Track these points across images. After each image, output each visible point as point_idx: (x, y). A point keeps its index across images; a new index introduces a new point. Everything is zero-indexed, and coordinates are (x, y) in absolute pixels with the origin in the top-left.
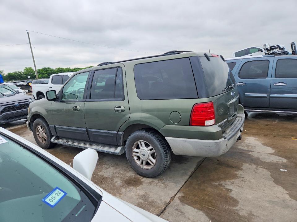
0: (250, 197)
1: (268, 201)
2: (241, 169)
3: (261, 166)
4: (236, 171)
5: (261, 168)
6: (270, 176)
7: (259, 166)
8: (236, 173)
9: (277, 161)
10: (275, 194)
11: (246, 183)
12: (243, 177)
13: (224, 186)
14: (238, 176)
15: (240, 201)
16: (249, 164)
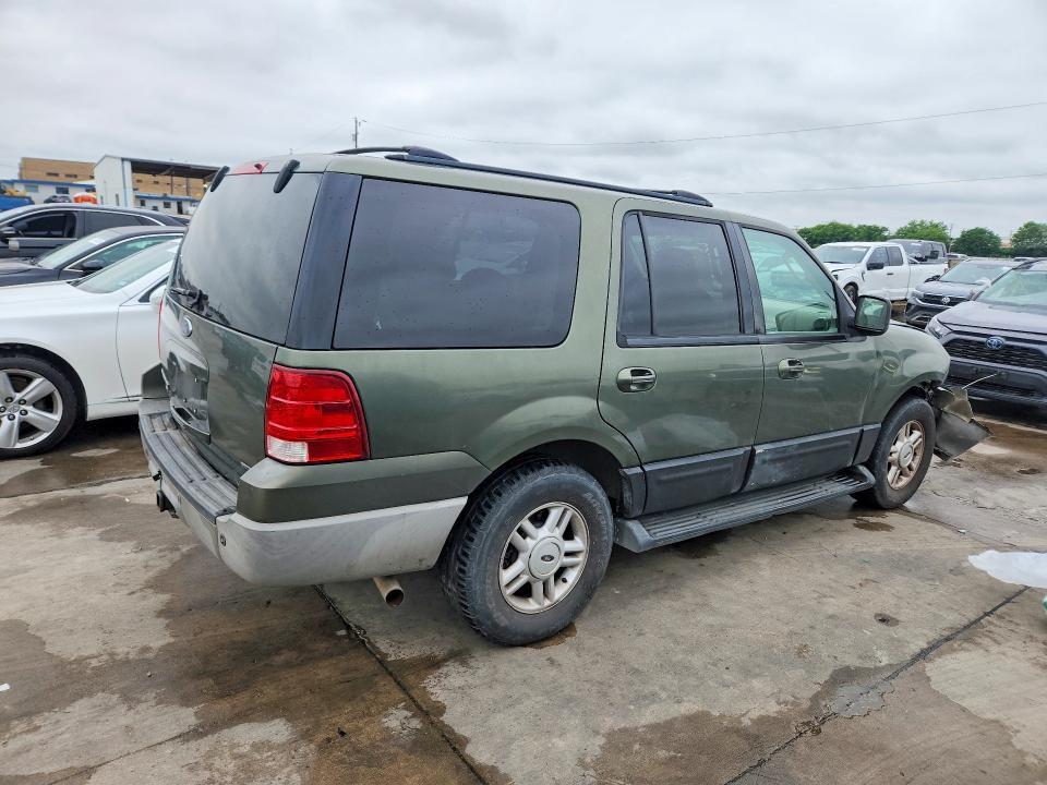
0: (80, 559)
1: (31, 569)
2: (160, 614)
3: (94, 663)
4: (172, 601)
5: (89, 658)
6: (44, 639)
7: (105, 657)
8: (165, 597)
9: (37, 728)
10: (15, 592)
11: (110, 584)
12: (133, 593)
13: (160, 551)
14: (150, 591)
15: (99, 543)
16: (146, 649)
